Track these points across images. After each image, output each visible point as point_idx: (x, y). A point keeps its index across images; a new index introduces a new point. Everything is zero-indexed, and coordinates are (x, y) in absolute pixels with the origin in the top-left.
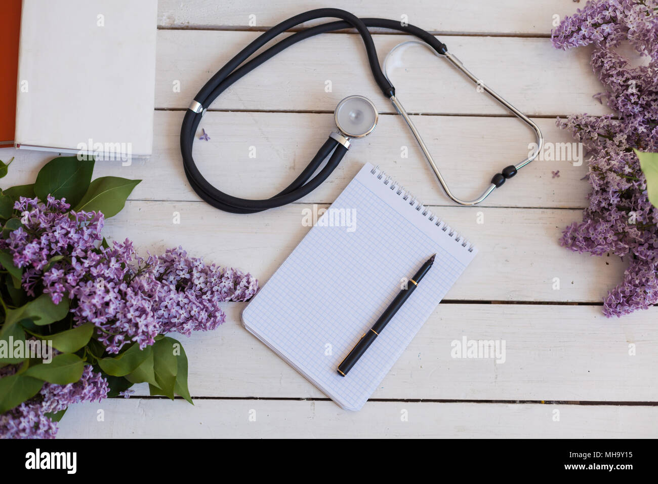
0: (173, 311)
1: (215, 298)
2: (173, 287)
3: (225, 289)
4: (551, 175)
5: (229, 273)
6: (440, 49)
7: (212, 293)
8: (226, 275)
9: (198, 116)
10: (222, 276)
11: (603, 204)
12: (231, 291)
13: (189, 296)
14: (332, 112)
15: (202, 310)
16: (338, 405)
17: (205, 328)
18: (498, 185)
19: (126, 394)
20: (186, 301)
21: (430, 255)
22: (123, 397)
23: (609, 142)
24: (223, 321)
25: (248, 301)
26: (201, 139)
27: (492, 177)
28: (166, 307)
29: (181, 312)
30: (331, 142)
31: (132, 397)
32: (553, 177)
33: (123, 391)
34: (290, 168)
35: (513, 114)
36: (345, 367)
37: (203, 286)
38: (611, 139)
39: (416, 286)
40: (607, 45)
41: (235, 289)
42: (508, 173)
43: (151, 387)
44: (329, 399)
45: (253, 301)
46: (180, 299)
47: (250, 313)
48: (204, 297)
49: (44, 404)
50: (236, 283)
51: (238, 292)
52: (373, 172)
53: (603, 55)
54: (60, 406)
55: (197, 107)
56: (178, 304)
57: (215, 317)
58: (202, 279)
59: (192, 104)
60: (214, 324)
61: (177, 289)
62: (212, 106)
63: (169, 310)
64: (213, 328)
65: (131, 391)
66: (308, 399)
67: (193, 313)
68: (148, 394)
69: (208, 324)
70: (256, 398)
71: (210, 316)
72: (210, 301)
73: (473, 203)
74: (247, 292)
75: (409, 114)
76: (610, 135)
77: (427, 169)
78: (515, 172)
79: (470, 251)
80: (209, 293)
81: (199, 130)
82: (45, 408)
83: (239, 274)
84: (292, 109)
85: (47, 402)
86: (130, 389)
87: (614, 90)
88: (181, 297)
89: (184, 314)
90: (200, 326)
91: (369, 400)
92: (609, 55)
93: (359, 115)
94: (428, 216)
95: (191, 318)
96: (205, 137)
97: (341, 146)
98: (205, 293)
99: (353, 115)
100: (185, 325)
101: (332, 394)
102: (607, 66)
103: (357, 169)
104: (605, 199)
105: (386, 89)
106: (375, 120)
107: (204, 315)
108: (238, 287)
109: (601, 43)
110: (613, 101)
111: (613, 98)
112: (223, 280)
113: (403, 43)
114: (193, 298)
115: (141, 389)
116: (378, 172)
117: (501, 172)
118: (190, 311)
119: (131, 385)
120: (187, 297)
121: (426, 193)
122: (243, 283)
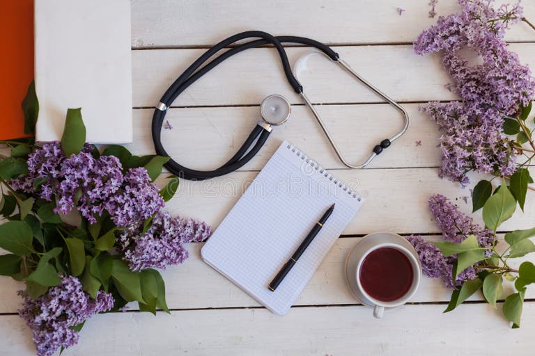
0: (153, 254)
1: (182, 241)
2: (151, 236)
3: (188, 234)
4: (416, 144)
5: (190, 223)
6: (334, 57)
7: (180, 237)
8: (188, 225)
9: (164, 113)
10: (185, 226)
11: (451, 166)
12: (192, 235)
13: (163, 242)
14: (259, 105)
15: (172, 251)
16: (270, 311)
17: (175, 263)
18: (378, 154)
19: (124, 309)
20: (161, 246)
21: (331, 204)
22: (121, 311)
23: (455, 121)
24: (187, 257)
25: (205, 241)
26: (166, 128)
27: (373, 147)
28: (148, 252)
29: (158, 254)
30: (258, 128)
31: (128, 311)
32: (417, 145)
33: (122, 307)
34: (230, 147)
35: (387, 102)
36: (274, 285)
37: (172, 233)
38: (457, 119)
39: (321, 227)
40: (454, 50)
41: (195, 233)
42: (385, 144)
43: (140, 303)
44: (264, 307)
45: (208, 241)
46: (156, 245)
47: (207, 249)
48: (174, 241)
49: (68, 320)
50: (195, 229)
51: (197, 235)
52: (289, 147)
53: (451, 58)
54: (79, 321)
55: (162, 107)
56: (155, 248)
57: (182, 255)
58: (172, 229)
59: (159, 105)
60: (181, 260)
61: (154, 237)
62: (173, 105)
63: (150, 254)
64: (181, 262)
65: (127, 307)
66: (250, 308)
67: (166, 254)
68: (138, 309)
69: (177, 260)
70: (214, 309)
71: (178, 254)
72: (178, 243)
73: (360, 167)
74: (203, 235)
75: (313, 104)
76: (456, 115)
77: (327, 143)
78: (390, 143)
79: (359, 200)
80: (177, 238)
81: (165, 121)
82: (69, 323)
83: (197, 222)
84: (229, 104)
85: (70, 319)
86: (126, 305)
87: (459, 82)
88: (157, 244)
89: (160, 255)
90: (172, 262)
91: (292, 307)
92: (455, 57)
93: (277, 108)
94: (329, 177)
95: (165, 258)
96: (168, 127)
97: (265, 131)
98: (174, 238)
99: (274, 109)
100: (161, 263)
101: (266, 303)
102: (453, 66)
103: (277, 145)
104: (452, 162)
105: (297, 88)
106: (289, 111)
107: (174, 255)
108: (197, 232)
109: (449, 48)
110: (458, 90)
111: (458, 87)
112: (187, 228)
113: (308, 53)
114: (165, 243)
115: (133, 305)
116: (292, 148)
117: (379, 144)
118: (164, 253)
119: (127, 303)
120: (161, 243)
121: (327, 160)
122: (200, 228)
